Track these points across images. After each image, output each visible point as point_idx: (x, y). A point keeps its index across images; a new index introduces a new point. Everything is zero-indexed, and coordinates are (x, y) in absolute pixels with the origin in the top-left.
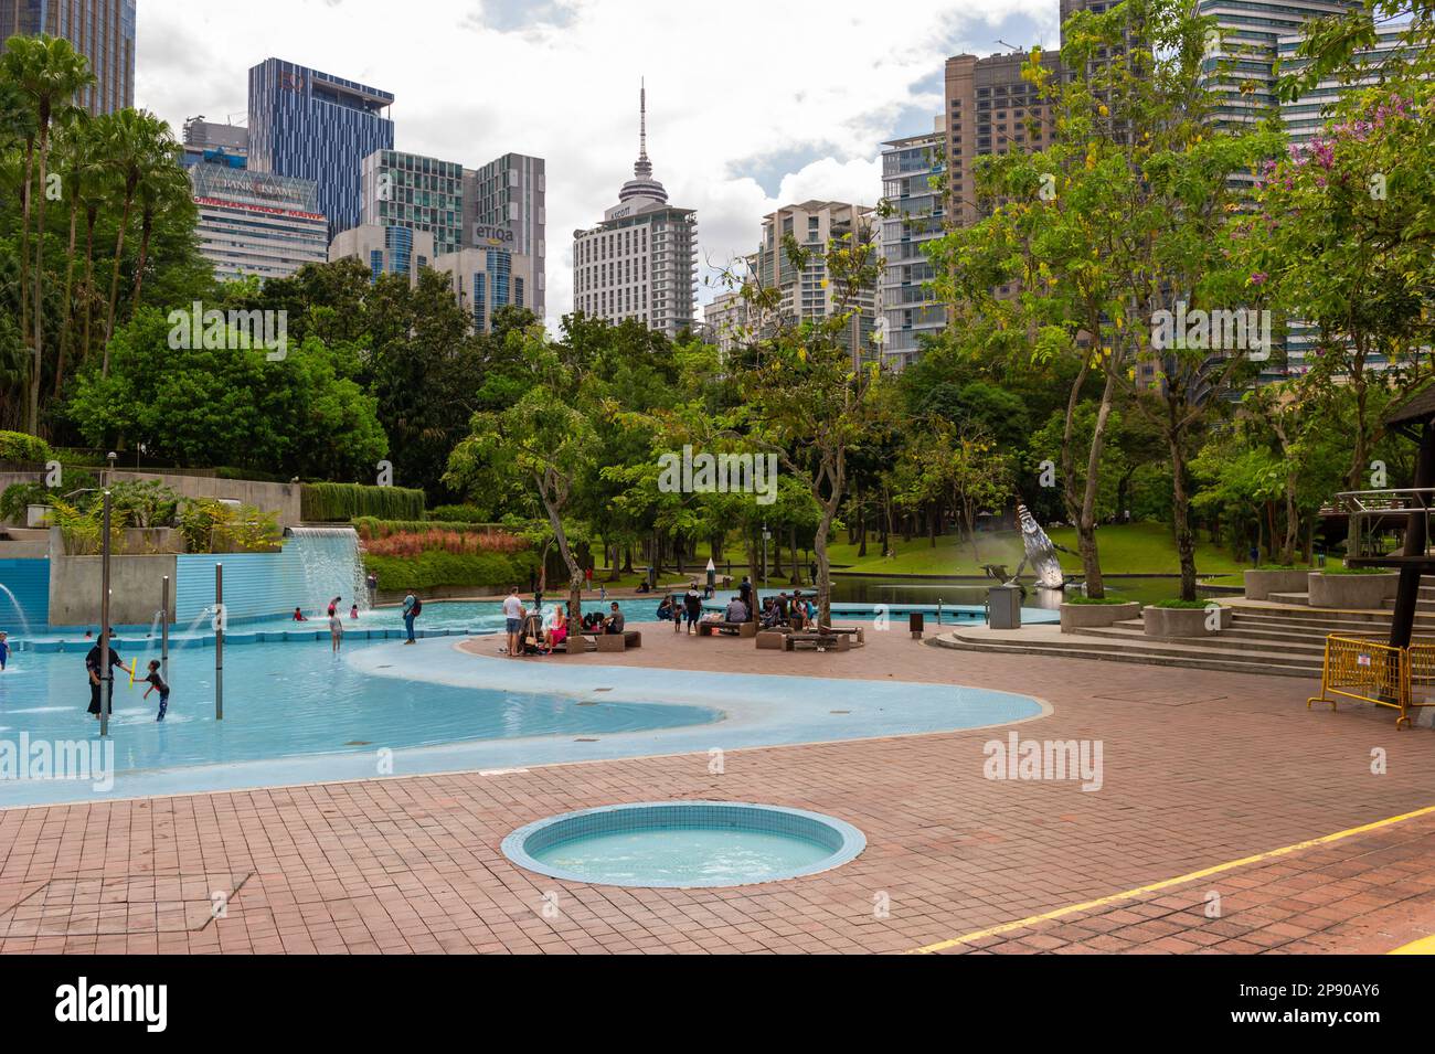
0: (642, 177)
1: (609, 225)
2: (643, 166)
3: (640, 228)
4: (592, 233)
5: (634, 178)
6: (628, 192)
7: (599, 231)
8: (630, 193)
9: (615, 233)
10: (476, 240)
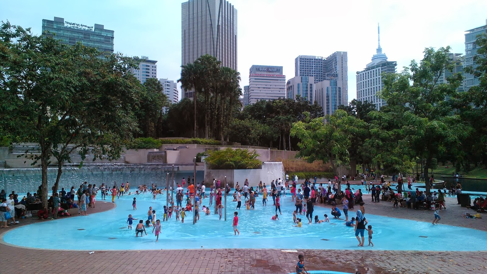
0: (379, 53)
1: (368, 69)
2: (379, 50)
3: (377, 69)
4: (362, 72)
5: (376, 54)
6: (374, 58)
7: (364, 71)
8: (375, 59)
9: (369, 71)
10: (327, 78)
